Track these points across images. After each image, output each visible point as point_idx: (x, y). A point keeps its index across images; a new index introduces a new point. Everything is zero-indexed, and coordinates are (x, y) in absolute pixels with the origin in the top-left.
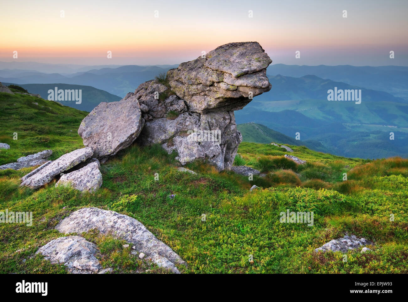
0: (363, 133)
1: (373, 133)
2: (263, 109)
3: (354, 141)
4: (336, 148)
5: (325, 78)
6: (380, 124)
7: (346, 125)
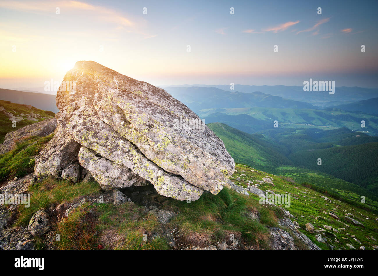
0: (292, 129)
1: (298, 129)
2: (227, 114)
3: (286, 134)
4: (274, 139)
5: (267, 94)
6: (303, 123)
7: (281, 124)
